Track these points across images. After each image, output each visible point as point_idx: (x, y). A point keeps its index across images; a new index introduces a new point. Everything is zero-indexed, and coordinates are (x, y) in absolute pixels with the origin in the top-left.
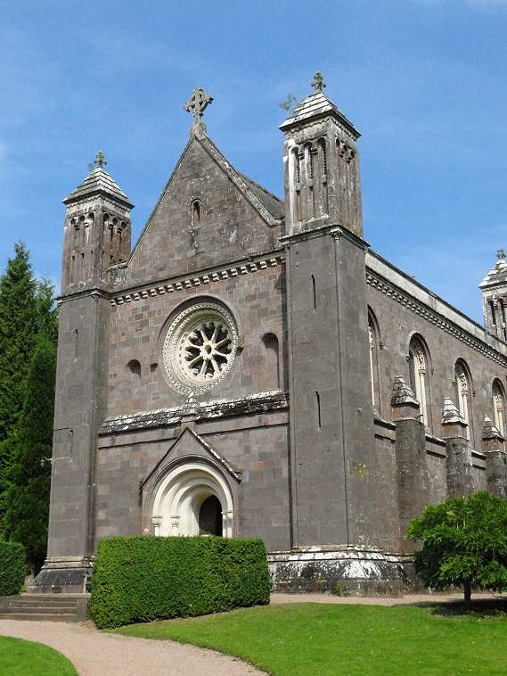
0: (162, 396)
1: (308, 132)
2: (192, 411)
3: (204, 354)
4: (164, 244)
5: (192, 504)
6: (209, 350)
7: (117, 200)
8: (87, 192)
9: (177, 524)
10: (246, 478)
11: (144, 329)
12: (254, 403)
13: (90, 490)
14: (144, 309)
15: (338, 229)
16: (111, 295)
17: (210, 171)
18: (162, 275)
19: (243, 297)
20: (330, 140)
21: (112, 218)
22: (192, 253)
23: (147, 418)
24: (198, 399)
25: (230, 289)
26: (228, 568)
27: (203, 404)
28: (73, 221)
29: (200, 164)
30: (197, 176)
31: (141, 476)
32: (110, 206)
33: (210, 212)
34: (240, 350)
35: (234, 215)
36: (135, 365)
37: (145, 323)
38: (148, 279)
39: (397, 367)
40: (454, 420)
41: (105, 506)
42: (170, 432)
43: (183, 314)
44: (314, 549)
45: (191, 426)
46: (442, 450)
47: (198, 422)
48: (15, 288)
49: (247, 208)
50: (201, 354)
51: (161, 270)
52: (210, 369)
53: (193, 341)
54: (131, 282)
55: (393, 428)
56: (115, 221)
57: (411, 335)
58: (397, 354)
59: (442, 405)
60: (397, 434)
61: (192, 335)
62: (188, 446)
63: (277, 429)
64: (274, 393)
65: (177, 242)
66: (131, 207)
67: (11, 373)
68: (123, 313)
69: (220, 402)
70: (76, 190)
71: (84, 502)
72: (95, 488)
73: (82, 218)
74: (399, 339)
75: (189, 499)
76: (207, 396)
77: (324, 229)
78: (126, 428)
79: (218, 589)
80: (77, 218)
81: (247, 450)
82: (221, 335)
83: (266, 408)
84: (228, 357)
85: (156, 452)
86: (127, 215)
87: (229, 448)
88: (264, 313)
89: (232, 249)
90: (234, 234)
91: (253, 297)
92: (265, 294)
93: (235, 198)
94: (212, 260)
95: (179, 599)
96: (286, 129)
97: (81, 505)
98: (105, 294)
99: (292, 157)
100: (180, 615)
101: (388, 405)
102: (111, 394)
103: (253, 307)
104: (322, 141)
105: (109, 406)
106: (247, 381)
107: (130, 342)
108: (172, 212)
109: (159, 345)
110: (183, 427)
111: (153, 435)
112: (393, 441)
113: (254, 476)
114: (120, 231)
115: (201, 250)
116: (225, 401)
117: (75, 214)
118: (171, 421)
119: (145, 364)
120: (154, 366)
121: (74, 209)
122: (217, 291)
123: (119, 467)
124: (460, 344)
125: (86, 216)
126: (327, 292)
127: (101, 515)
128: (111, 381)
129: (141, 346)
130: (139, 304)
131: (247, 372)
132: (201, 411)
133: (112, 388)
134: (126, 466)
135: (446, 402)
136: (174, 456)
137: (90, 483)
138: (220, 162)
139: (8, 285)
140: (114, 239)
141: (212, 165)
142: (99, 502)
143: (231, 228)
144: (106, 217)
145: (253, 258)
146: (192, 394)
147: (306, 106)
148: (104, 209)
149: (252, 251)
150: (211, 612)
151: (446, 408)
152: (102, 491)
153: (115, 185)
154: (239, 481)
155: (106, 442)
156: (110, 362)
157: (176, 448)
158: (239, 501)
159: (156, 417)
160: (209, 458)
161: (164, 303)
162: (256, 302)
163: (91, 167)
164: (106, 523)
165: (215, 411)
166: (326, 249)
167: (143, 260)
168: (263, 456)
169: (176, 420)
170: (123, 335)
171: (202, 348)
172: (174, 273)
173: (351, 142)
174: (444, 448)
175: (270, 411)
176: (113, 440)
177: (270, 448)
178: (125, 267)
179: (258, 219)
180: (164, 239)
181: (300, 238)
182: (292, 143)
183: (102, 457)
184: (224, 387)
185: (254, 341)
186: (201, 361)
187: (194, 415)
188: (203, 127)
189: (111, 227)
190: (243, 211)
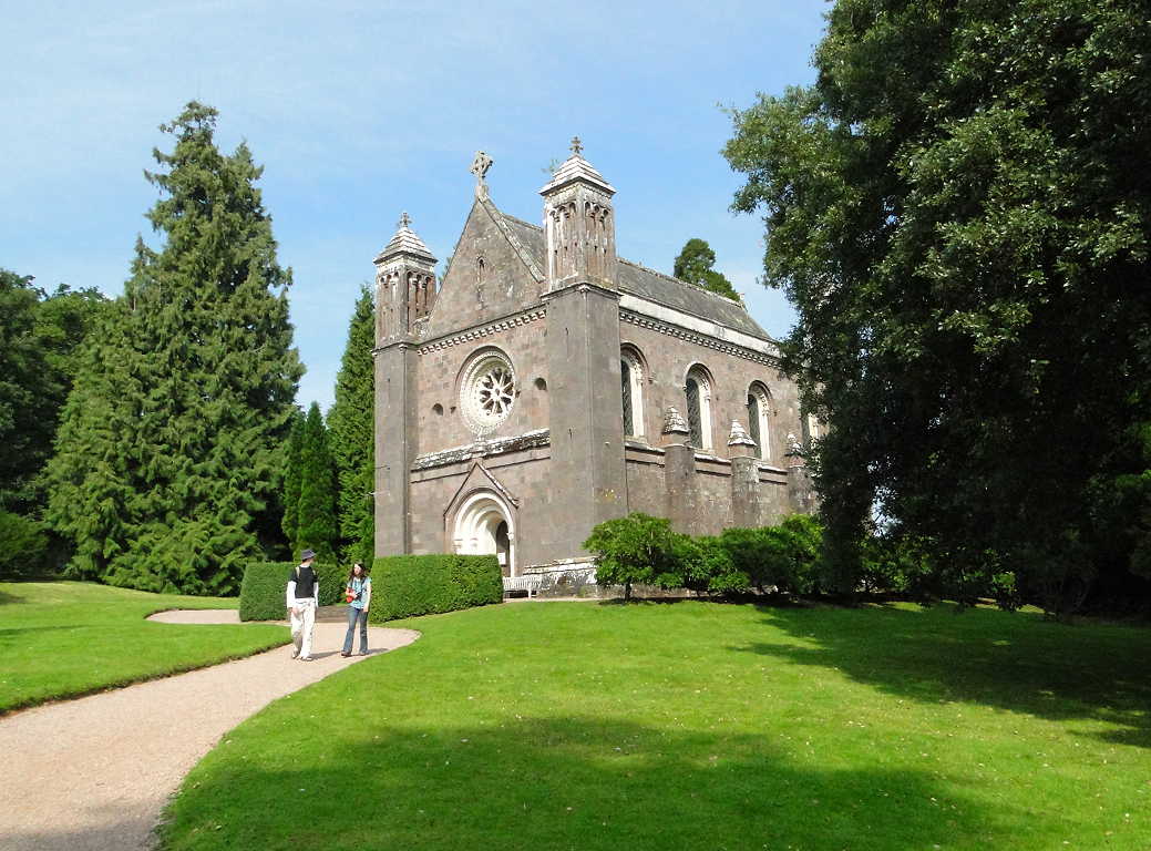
0: (460, 436)
1: (563, 196)
2: (480, 449)
3: (494, 397)
4: (457, 299)
5: (488, 526)
6: (498, 392)
7: (420, 257)
8: (392, 253)
9: (475, 545)
10: (521, 504)
11: (445, 376)
12: (527, 440)
13: (405, 519)
14: (445, 358)
15: (584, 286)
16: (417, 346)
17: (491, 230)
18: (457, 327)
19: (520, 345)
20: (579, 204)
21: (415, 274)
22: (479, 307)
23: (448, 455)
24: (485, 437)
25: (509, 339)
26: (465, 577)
27: (490, 442)
28: (383, 279)
29: (483, 224)
30: (480, 235)
31: (445, 506)
32: (414, 264)
33: (492, 270)
34: (518, 393)
35: (511, 271)
36: (438, 408)
37: (445, 371)
38: (446, 331)
39: (671, 398)
40: (738, 441)
41: (418, 532)
42: (465, 467)
43: (474, 362)
44: (569, 561)
45: (479, 461)
46: (726, 470)
47: (485, 458)
48: (364, 327)
49: (521, 266)
50: (492, 397)
51: (456, 322)
52: (500, 410)
53: (486, 385)
54: (433, 334)
55: (662, 454)
56: (419, 277)
57: (689, 367)
58: (671, 385)
59: (730, 428)
60: (667, 460)
61: (485, 380)
62: (478, 479)
63: (544, 461)
64: (543, 431)
65: (467, 297)
66: (435, 261)
67: (363, 410)
68: (428, 361)
69: (503, 439)
70: (384, 250)
71: (401, 530)
72: (410, 517)
73: (389, 277)
74: (675, 371)
75: (485, 523)
76: (494, 434)
77: (573, 287)
78: (432, 464)
79: (457, 592)
80: (385, 277)
81: (523, 480)
82: (507, 379)
83: (535, 444)
84: (512, 398)
85: (454, 484)
86: (431, 270)
87: (509, 479)
88: (535, 360)
89: (509, 303)
90: (511, 290)
91: (527, 346)
92: (536, 343)
93: (511, 256)
94: (493, 313)
95: (427, 601)
96: (545, 194)
97: (398, 531)
98: (411, 346)
99: (550, 219)
100: (428, 612)
101: (658, 433)
102: (420, 434)
103: (527, 355)
104: (572, 205)
105: (420, 445)
106: (523, 421)
107: (435, 388)
108: (462, 269)
109: (456, 391)
110: (472, 463)
111: (452, 470)
112: (662, 466)
113: (528, 502)
114: (425, 286)
115: (486, 304)
116: (506, 438)
117: (383, 274)
118: (464, 458)
119: (447, 408)
120: (453, 409)
121: (383, 268)
122: (499, 341)
123: (428, 497)
124: (756, 366)
125: (392, 275)
126: (577, 342)
127: (416, 539)
128: (421, 423)
129: (443, 391)
130: (439, 353)
131: (523, 413)
132: (487, 448)
133: (422, 430)
134: (433, 497)
135: (734, 424)
136: (467, 488)
137: (405, 513)
138: (498, 222)
139: (356, 326)
140: (420, 293)
141: (492, 224)
142: (413, 528)
143: (508, 285)
144: (410, 275)
145: (526, 311)
146: (481, 433)
147: (563, 170)
148: (407, 268)
149: (525, 304)
150: (452, 610)
151: (733, 430)
152: (416, 519)
153: (420, 243)
154: (517, 508)
155: (416, 477)
156: (419, 406)
157: (469, 481)
158: (517, 523)
159: (454, 454)
160: (495, 489)
161: (459, 352)
162: (528, 351)
163: (398, 226)
164: (420, 546)
165: (498, 448)
166: (576, 303)
167: (442, 314)
168: (534, 485)
169: (468, 456)
170: (429, 381)
171: (492, 391)
172: (466, 325)
173: (605, 201)
174: (729, 468)
175: (538, 447)
176: (422, 476)
177: (539, 478)
178: (428, 320)
179: (529, 275)
180: (457, 294)
181: (555, 294)
182: (550, 207)
183: (415, 490)
184: (506, 427)
185: (528, 385)
186: (492, 403)
187: (482, 452)
188: (485, 189)
189: (416, 284)
190: (518, 269)
